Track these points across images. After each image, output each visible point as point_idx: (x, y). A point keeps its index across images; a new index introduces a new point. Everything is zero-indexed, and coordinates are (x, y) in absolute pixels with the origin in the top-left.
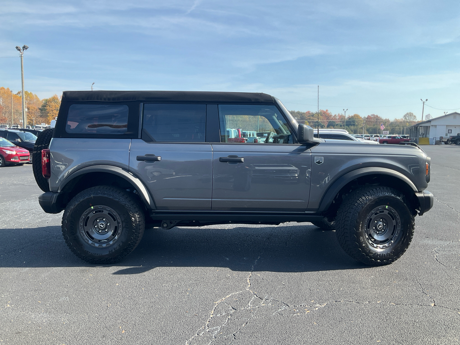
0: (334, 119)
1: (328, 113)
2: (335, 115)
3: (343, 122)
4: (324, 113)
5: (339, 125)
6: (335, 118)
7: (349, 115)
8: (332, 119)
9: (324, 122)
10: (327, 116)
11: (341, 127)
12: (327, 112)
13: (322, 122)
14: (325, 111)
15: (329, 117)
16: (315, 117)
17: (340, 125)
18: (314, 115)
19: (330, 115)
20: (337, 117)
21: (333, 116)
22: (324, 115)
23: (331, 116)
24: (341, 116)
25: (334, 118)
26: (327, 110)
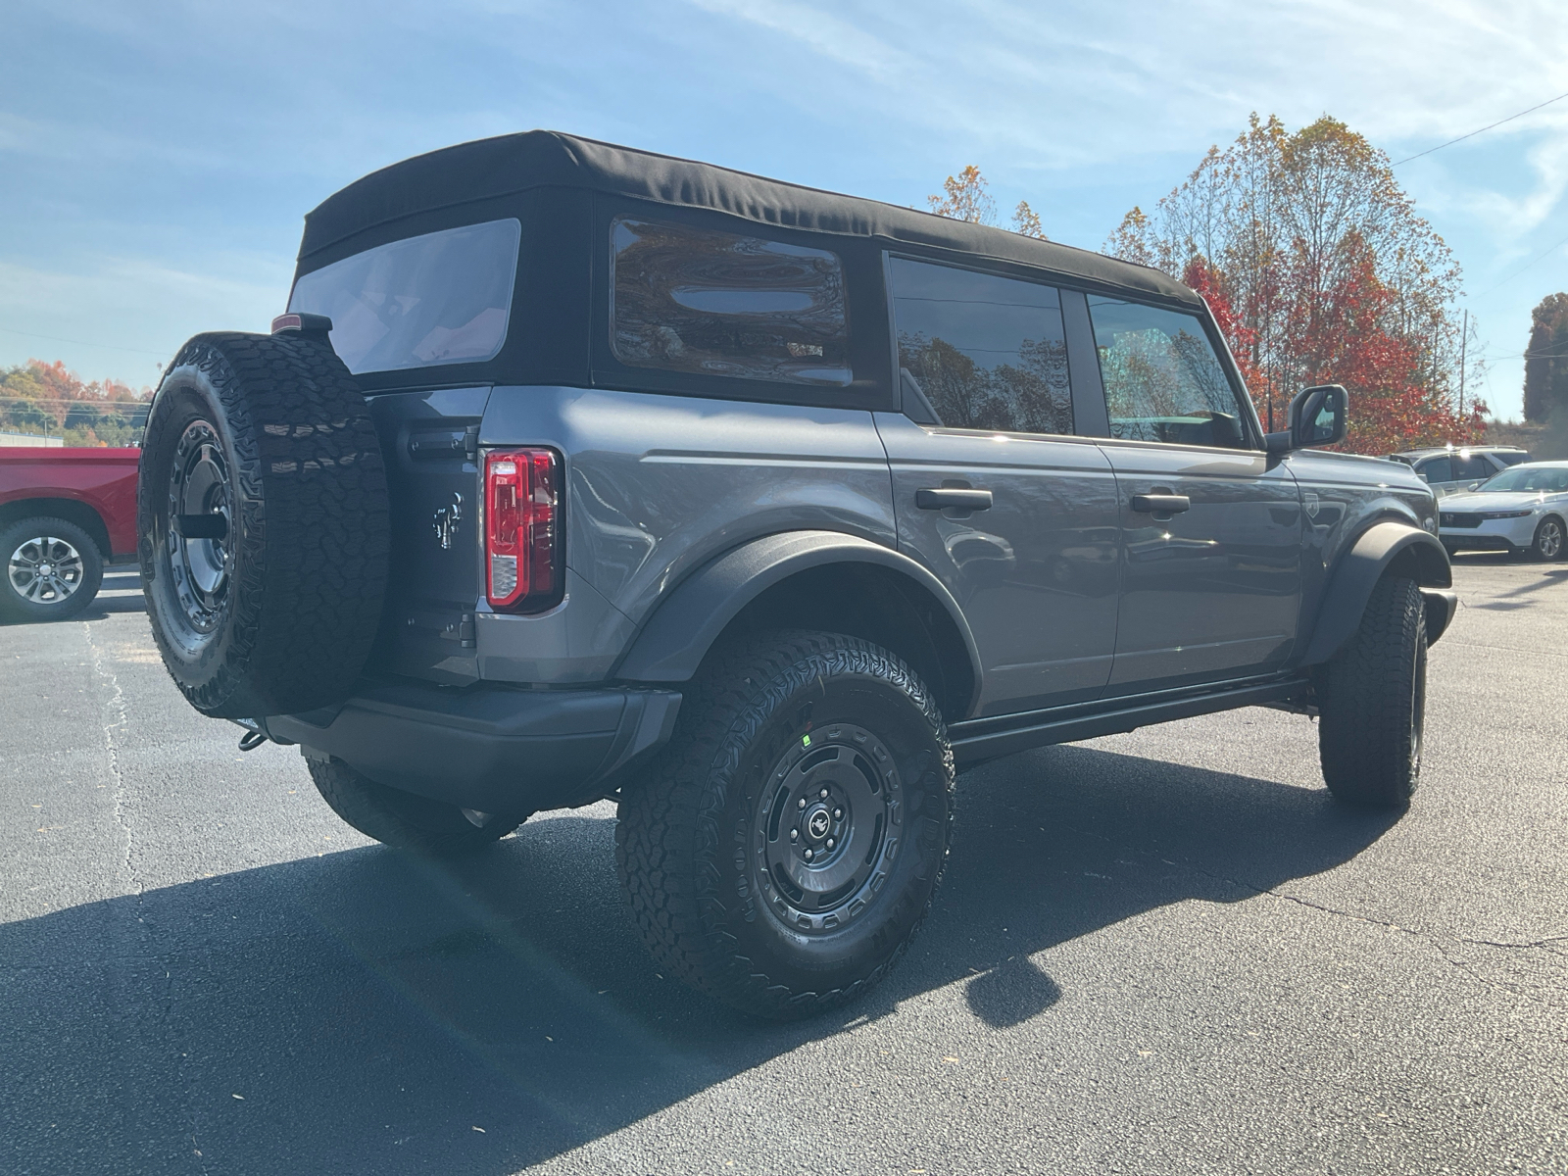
0: (88, 399)
1: (65, 374)
2: (94, 385)
3: (128, 410)
4: (48, 374)
5: (111, 421)
6: (95, 394)
7: (146, 388)
8: (82, 398)
9: (49, 407)
10: (60, 387)
11: (121, 428)
12: (59, 370)
13: (42, 407)
14: (52, 366)
15: (69, 390)
16: (11, 387)
17: (117, 421)
18: (7, 376)
19: (71, 381)
20: (100, 389)
21: (86, 385)
22: (48, 379)
23: (78, 385)
24: (116, 387)
25: (88, 395)
26: (59, 364)
